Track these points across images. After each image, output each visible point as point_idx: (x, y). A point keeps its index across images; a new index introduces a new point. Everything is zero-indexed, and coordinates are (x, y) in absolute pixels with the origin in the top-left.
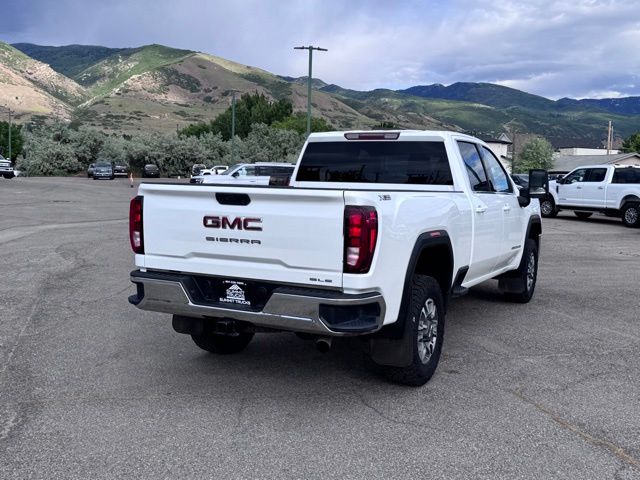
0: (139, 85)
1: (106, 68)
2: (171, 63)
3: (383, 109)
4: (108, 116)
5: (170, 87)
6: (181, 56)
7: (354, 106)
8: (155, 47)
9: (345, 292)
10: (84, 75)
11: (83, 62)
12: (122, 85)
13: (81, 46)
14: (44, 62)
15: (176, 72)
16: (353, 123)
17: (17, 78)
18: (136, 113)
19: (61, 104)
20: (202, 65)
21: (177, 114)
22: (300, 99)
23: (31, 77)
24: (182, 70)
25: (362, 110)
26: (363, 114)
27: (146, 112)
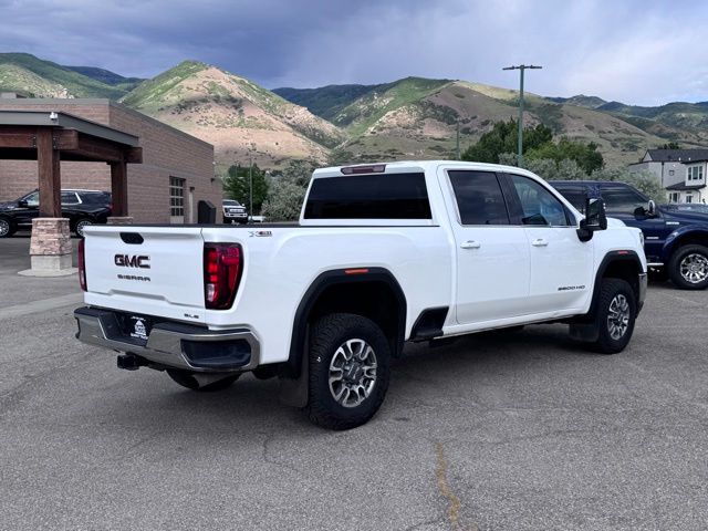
0: (394, 122)
1: (361, 107)
2: (427, 95)
3: (678, 126)
4: (363, 157)
5: (425, 121)
6: (437, 86)
7: (641, 125)
8: (410, 79)
9: (210, 328)
10: (341, 116)
11: (340, 103)
12: (377, 124)
13: (337, 86)
14: (302, 105)
15: (432, 105)
16: (639, 145)
17: (277, 123)
18: (390, 151)
19: (319, 147)
20: (461, 94)
21: (432, 149)
22: (572, 121)
23: (290, 121)
24: (439, 101)
25: (652, 129)
26: (652, 133)
27: (401, 150)
